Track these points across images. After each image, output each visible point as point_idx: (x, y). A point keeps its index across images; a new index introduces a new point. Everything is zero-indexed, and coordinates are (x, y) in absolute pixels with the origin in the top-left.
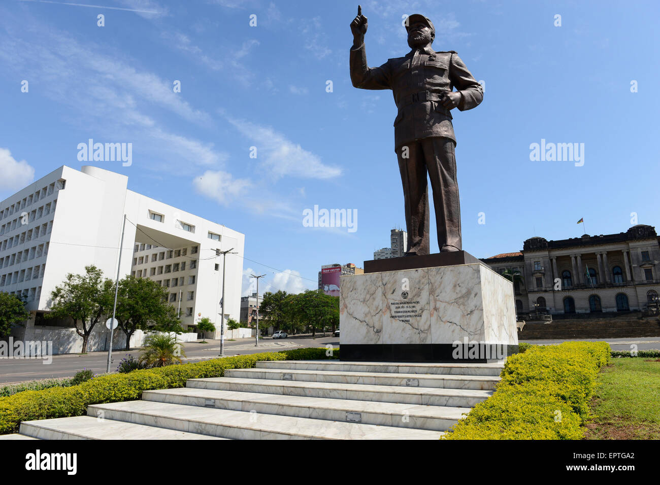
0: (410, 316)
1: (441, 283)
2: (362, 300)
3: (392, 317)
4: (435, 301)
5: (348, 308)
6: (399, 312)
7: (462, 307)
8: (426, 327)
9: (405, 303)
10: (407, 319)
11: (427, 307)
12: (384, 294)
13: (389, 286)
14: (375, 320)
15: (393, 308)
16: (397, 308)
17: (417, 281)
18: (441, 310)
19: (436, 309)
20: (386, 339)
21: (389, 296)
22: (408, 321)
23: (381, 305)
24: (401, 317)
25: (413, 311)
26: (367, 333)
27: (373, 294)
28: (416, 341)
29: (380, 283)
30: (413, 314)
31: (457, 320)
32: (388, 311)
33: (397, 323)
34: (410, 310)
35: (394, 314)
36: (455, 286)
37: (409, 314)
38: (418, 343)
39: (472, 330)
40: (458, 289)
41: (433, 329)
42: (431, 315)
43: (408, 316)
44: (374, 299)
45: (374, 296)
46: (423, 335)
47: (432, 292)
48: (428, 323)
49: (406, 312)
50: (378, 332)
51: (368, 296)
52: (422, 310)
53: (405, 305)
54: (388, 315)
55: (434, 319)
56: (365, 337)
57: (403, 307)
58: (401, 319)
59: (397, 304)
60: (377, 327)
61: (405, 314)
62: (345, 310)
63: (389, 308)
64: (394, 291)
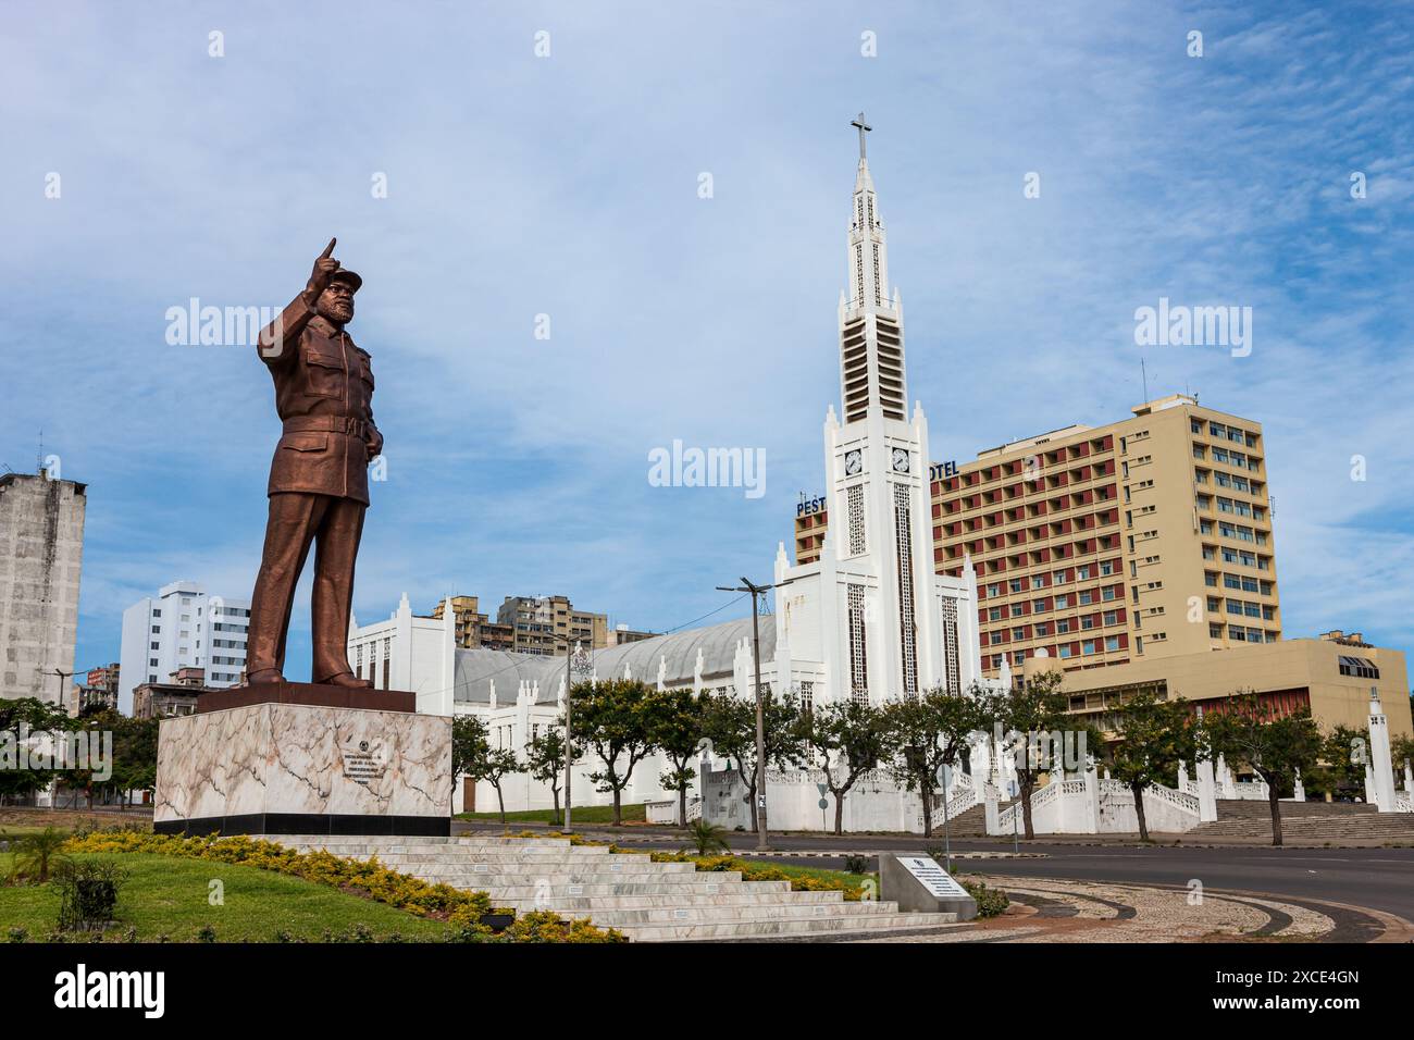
0: (370, 777)
1: (409, 734)
2: (304, 746)
3: (346, 775)
4: (401, 758)
5: (282, 757)
6: (355, 769)
7: (429, 769)
8: (388, 793)
9: (363, 757)
10: (365, 780)
11: (390, 765)
12: (336, 740)
13: (344, 729)
14: (321, 780)
15: (347, 762)
16: (352, 763)
17: (381, 728)
18: (407, 772)
19: (401, 770)
20: (336, 807)
21: (343, 744)
22: (365, 783)
23: (331, 756)
24: (357, 776)
25: (373, 770)
26: (309, 797)
27: (320, 739)
28: (375, 812)
29: (332, 725)
30: (373, 773)
31: (423, 785)
32: (341, 766)
33: (351, 785)
34: (370, 767)
35: (348, 772)
36: (424, 741)
37: (367, 773)
38: (377, 814)
39: (439, 800)
40: (428, 746)
41: (395, 795)
42: (395, 777)
43: (366, 776)
44: (321, 746)
45: (322, 741)
46: (383, 804)
47: (398, 745)
48: (390, 788)
49: (364, 770)
50: (325, 796)
51: (313, 741)
52: (385, 769)
53: (364, 761)
54: (340, 772)
55: (398, 782)
56: (305, 804)
57: (360, 763)
58: (357, 779)
59: (354, 757)
60: (324, 789)
61: (363, 773)
62: (277, 759)
63: (342, 762)
64: (350, 738)
